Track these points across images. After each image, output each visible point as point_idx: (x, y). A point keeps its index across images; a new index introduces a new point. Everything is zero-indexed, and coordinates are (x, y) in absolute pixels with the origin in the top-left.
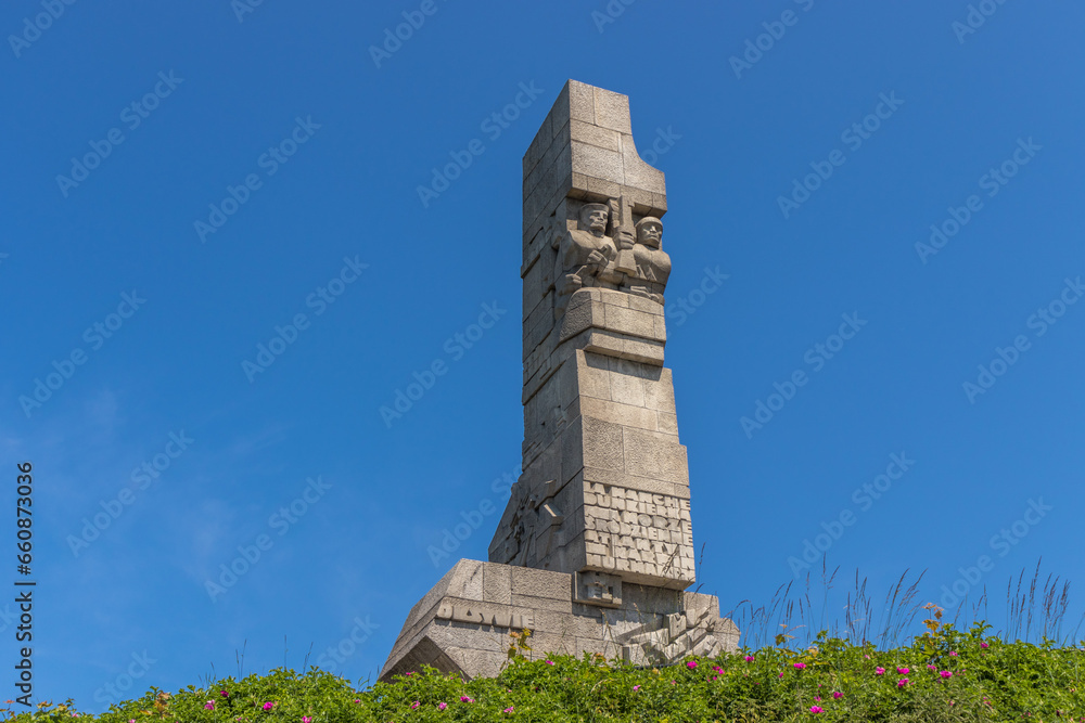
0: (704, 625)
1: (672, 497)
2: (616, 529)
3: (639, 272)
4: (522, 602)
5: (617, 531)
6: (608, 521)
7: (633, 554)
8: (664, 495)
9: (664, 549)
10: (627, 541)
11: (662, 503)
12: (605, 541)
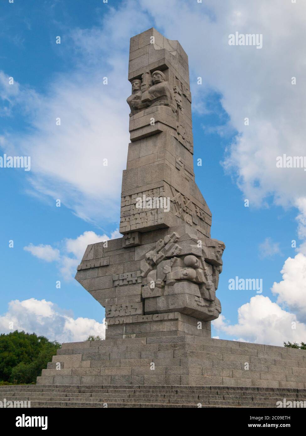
0: (172, 240)
1: (156, 188)
2: (132, 212)
3: (153, 97)
4: (106, 255)
5: (132, 214)
6: (129, 211)
7: (138, 221)
8: (153, 189)
9: (152, 213)
10: (137, 216)
11: (152, 193)
12: (127, 219)
